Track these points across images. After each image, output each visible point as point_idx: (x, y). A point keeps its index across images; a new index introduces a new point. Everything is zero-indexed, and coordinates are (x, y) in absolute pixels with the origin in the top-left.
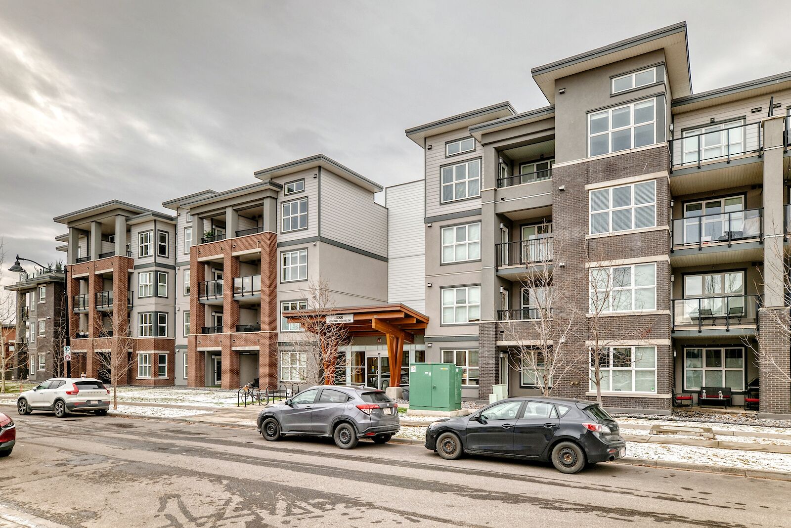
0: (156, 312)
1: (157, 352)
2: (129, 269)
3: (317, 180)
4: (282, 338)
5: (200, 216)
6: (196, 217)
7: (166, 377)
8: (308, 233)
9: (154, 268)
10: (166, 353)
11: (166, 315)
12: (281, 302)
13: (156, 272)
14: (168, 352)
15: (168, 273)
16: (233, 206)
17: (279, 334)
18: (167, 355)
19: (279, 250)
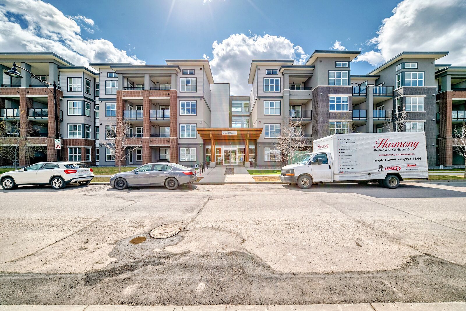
0: (84, 125)
1: (85, 147)
2: (60, 97)
3: (202, 71)
4: (180, 141)
5: (124, 75)
6: (121, 76)
7: (90, 161)
8: (196, 94)
9: (83, 99)
10: (90, 148)
11: (90, 126)
12: (180, 124)
13: (84, 101)
14: (92, 147)
15: (91, 103)
16: (149, 74)
17: (179, 139)
18: (90, 149)
19: (178, 100)
